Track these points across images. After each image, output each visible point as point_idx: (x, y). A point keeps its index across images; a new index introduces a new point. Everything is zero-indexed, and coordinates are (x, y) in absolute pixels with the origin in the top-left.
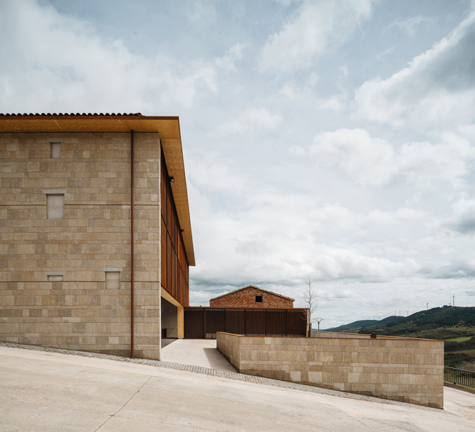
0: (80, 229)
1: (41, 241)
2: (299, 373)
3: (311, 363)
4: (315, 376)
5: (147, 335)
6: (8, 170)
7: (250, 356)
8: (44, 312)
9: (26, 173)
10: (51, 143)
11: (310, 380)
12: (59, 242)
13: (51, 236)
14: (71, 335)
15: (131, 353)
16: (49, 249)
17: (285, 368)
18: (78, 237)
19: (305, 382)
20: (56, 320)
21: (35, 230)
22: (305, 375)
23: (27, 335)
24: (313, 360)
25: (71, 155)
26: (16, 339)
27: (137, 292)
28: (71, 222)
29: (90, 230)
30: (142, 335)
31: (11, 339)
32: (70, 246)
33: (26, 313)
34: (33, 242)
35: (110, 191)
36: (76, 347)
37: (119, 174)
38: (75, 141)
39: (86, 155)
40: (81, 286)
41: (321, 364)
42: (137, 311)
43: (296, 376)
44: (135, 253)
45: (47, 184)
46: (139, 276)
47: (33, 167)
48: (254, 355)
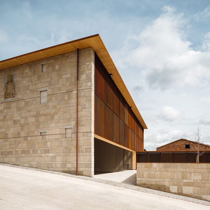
0: (54, 107)
1: (37, 116)
2: (176, 187)
3: (184, 181)
4: (187, 190)
5: (85, 162)
6: (25, 82)
7: (143, 175)
8: (39, 151)
9: (32, 82)
10: (42, 65)
11: (184, 192)
12: (45, 115)
13: (42, 112)
14: (50, 163)
15: (77, 173)
16: (41, 119)
17: (167, 184)
18: (53, 111)
19: (180, 194)
20: (43, 155)
21: (35, 110)
22: (180, 188)
23: (32, 163)
24: (186, 178)
25: (50, 69)
26: (27, 165)
27: (80, 139)
28: (50, 104)
29: (58, 107)
30: (83, 162)
31: (25, 165)
32: (49, 116)
33: (31, 152)
34: (34, 116)
35: (68, 84)
36: (52, 169)
37: (72, 75)
38: (52, 61)
39: (57, 67)
40: (54, 137)
41: (192, 181)
42: (80, 149)
43: (174, 189)
44: (79, 116)
45: (41, 86)
46: (82, 129)
47: (35, 78)
48: (145, 175)
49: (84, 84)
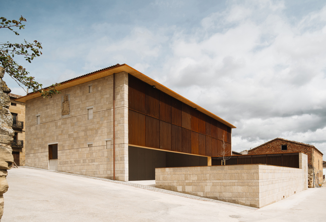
0: (98, 123)
1: (86, 130)
2: (181, 187)
3: (186, 181)
4: (189, 189)
5: (120, 169)
6: (76, 101)
7: (159, 178)
8: (87, 161)
9: (82, 101)
10: (89, 86)
11: (186, 191)
12: (91, 130)
13: (89, 127)
14: (95, 170)
15: (114, 178)
16: (89, 133)
17: (175, 184)
18: (97, 126)
19: (184, 192)
20: (90, 164)
21: (84, 125)
22: (184, 188)
23: (82, 171)
24: (187, 179)
25: (95, 90)
26: (79, 173)
27: (117, 149)
28: (95, 120)
29: (101, 122)
30: (119, 169)
31: (77, 173)
32: (94, 131)
33: (82, 161)
34: (83, 131)
35: (107, 104)
36: (96, 176)
37: (110, 95)
38: (96, 83)
39: (100, 89)
40: (98, 148)
41: (191, 181)
42: (116, 158)
43: (180, 188)
44: (115, 131)
45: (88, 105)
46: (117, 141)
47: (84, 98)
48: (161, 179)
49: (119, 103)
